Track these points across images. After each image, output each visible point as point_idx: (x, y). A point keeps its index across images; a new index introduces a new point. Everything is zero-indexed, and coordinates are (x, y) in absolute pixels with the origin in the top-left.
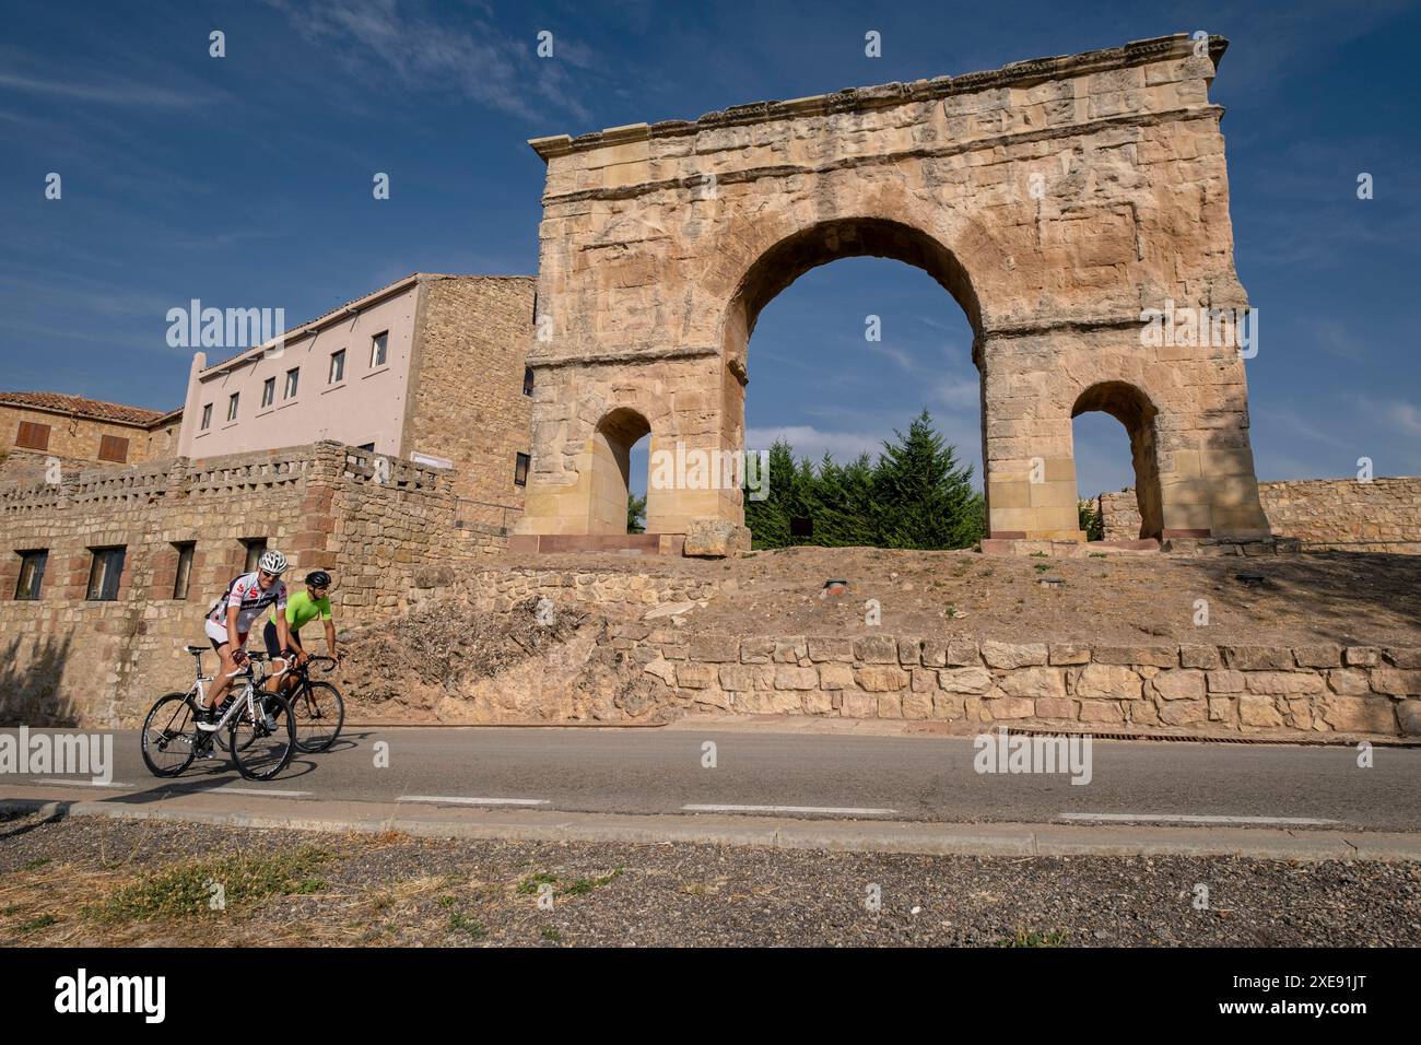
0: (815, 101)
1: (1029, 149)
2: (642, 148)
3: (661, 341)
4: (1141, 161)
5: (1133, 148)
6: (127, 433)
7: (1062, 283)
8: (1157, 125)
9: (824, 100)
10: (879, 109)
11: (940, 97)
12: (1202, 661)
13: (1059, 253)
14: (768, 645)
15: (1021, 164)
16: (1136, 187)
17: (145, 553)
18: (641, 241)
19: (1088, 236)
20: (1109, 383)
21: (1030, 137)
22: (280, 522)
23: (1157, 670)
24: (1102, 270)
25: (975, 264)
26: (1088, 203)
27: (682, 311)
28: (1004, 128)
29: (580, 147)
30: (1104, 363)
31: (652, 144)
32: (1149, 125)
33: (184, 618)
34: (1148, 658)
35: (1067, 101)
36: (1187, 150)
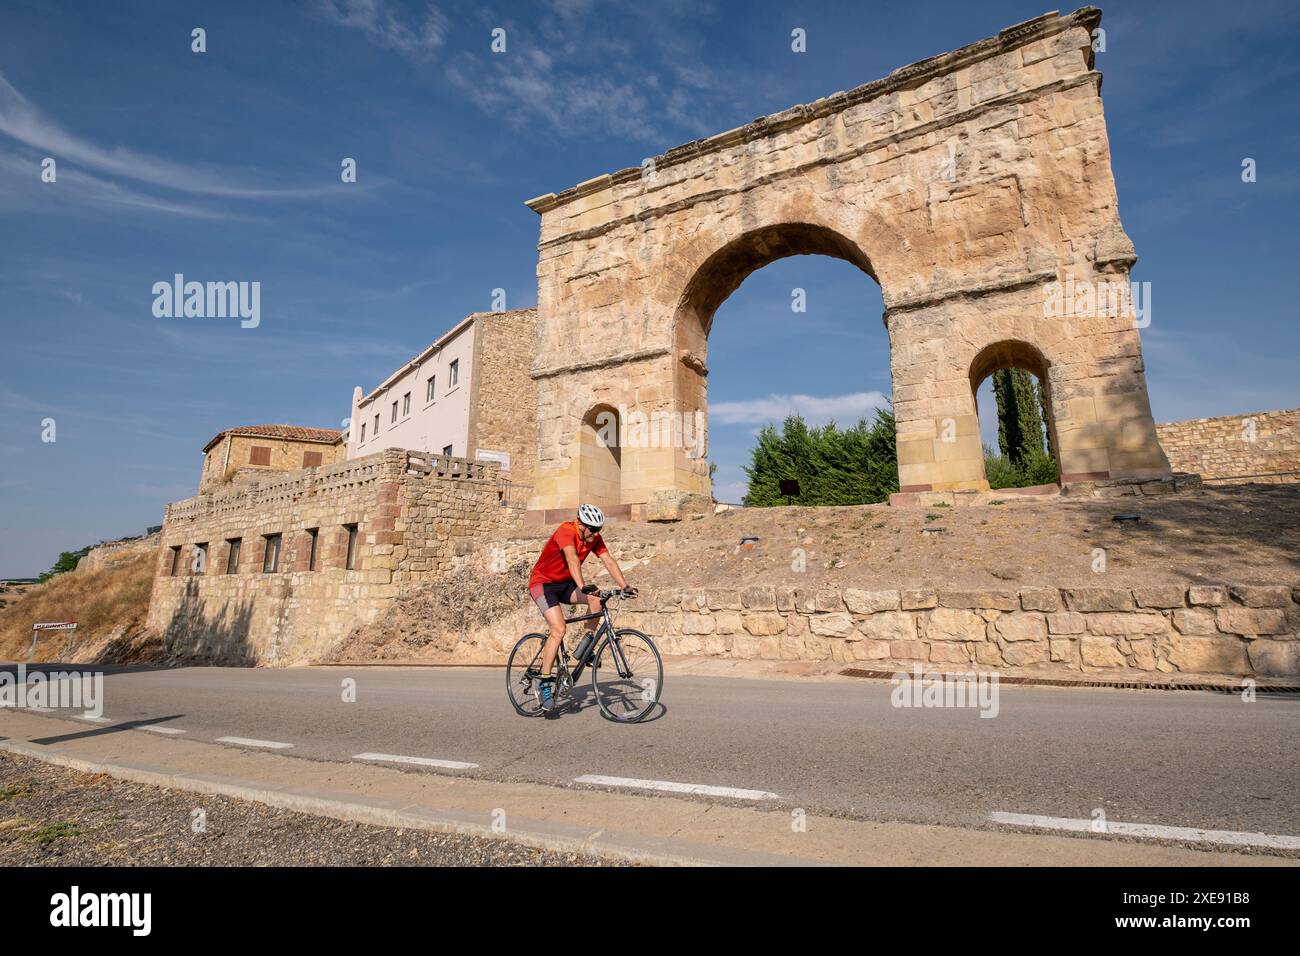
0: (735, 133)
1: (919, 142)
2: (607, 195)
3: (625, 347)
4: (1022, 135)
5: (1014, 125)
6: (320, 449)
7: (954, 257)
8: (1036, 99)
9: (742, 131)
10: (788, 130)
11: (838, 111)
12: (1041, 604)
13: (950, 230)
14: (676, 597)
15: (912, 156)
16: (1019, 160)
17: (291, 538)
18: (608, 269)
19: (976, 210)
20: (1003, 342)
21: (918, 132)
22: (365, 511)
23: (998, 613)
24: (991, 241)
25: (876, 251)
26: (974, 181)
27: (641, 321)
28: (895, 128)
29: (564, 200)
30: (996, 325)
31: (615, 190)
32: (1028, 100)
33: (313, 585)
34: (990, 602)
35: (951, 94)
36: (1066, 118)
